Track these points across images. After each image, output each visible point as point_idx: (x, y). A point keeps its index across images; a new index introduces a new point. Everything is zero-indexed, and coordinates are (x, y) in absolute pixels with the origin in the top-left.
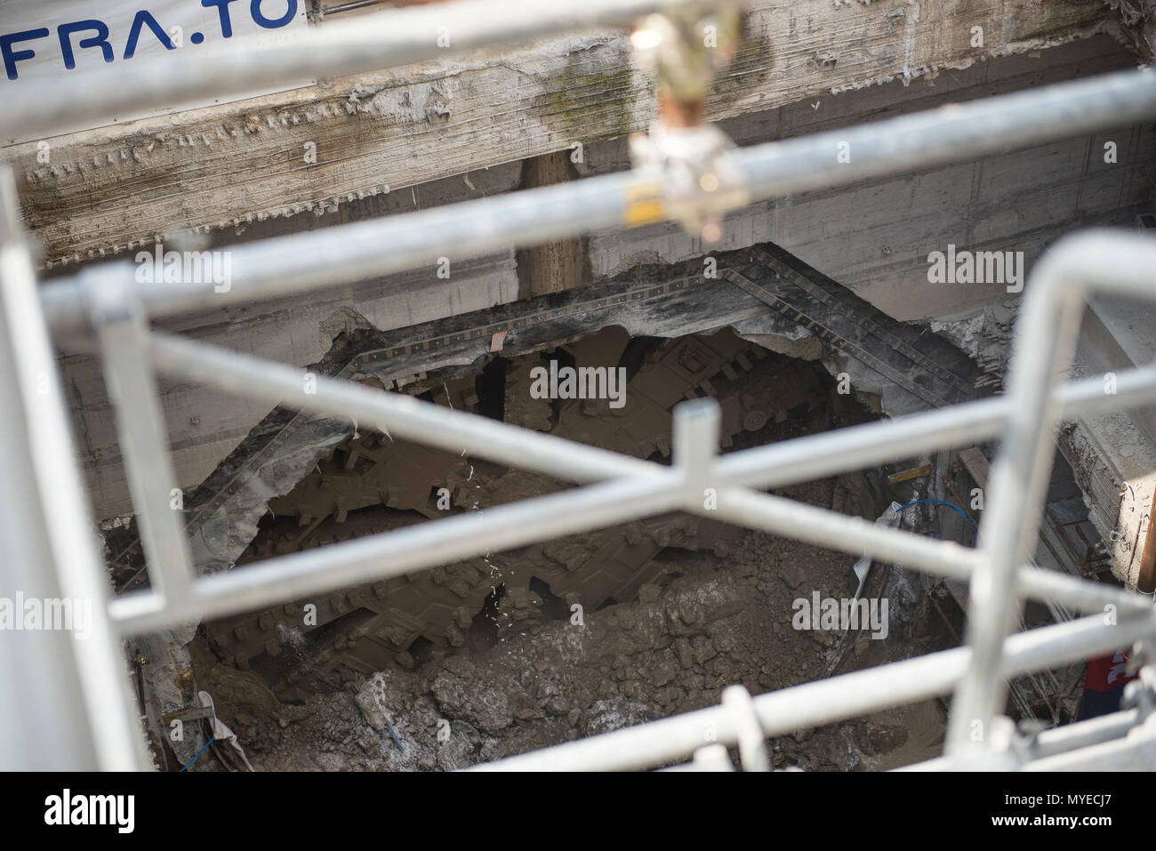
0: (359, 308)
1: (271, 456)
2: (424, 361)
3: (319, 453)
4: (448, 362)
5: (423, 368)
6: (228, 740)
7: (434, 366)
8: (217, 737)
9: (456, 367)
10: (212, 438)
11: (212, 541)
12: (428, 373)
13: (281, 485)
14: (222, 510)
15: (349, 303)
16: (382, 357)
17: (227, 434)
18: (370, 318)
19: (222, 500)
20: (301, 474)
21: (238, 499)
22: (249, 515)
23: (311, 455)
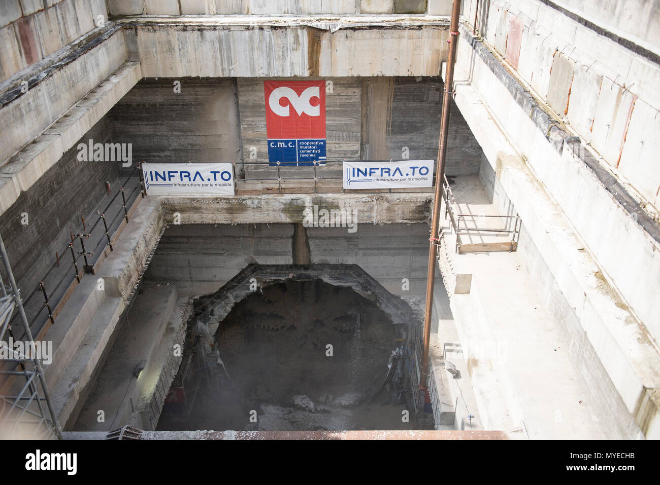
0: (254, 257)
1: (235, 291)
2: (273, 276)
3: (247, 294)
4: (279, 278)
5: (273, 278)
6: (221, 364)
7: (275, 278)
8: (218, 362)
9: (281, 280)
10: (218, 281)
11: (220, 310)
12: (274, 280)
13: (237, 300)
14: (223, 302)
15: (252, 255)
16: (263, 273)
17: (222, 281)
18: (257, 260)
19: (223, 300)
20: (242, 298)
21: (227, 300)
22: (229, 305)
23: (245, 294)
